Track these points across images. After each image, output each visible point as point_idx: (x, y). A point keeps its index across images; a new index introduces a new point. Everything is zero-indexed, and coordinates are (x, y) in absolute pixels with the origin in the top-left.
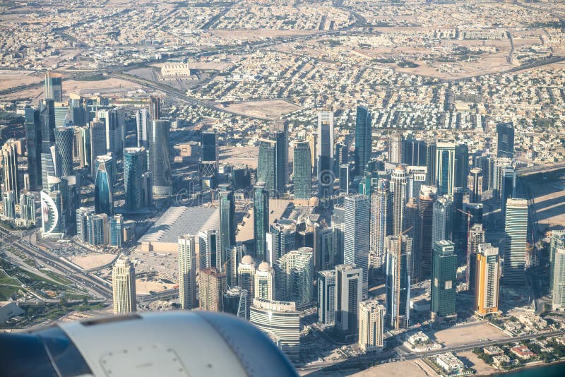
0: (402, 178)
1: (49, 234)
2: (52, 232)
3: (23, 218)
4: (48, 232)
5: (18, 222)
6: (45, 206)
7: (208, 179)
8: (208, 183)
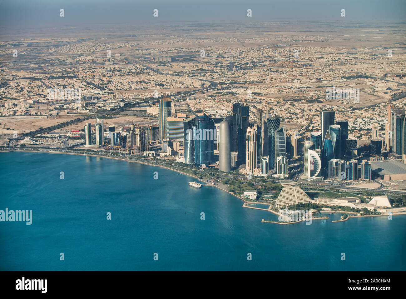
2: (316, 176)
3: (281, 173)
4: (314, 177)
5: (276, 176)
6: (312, 159)
7: (355, 150)
8: (356, 152)
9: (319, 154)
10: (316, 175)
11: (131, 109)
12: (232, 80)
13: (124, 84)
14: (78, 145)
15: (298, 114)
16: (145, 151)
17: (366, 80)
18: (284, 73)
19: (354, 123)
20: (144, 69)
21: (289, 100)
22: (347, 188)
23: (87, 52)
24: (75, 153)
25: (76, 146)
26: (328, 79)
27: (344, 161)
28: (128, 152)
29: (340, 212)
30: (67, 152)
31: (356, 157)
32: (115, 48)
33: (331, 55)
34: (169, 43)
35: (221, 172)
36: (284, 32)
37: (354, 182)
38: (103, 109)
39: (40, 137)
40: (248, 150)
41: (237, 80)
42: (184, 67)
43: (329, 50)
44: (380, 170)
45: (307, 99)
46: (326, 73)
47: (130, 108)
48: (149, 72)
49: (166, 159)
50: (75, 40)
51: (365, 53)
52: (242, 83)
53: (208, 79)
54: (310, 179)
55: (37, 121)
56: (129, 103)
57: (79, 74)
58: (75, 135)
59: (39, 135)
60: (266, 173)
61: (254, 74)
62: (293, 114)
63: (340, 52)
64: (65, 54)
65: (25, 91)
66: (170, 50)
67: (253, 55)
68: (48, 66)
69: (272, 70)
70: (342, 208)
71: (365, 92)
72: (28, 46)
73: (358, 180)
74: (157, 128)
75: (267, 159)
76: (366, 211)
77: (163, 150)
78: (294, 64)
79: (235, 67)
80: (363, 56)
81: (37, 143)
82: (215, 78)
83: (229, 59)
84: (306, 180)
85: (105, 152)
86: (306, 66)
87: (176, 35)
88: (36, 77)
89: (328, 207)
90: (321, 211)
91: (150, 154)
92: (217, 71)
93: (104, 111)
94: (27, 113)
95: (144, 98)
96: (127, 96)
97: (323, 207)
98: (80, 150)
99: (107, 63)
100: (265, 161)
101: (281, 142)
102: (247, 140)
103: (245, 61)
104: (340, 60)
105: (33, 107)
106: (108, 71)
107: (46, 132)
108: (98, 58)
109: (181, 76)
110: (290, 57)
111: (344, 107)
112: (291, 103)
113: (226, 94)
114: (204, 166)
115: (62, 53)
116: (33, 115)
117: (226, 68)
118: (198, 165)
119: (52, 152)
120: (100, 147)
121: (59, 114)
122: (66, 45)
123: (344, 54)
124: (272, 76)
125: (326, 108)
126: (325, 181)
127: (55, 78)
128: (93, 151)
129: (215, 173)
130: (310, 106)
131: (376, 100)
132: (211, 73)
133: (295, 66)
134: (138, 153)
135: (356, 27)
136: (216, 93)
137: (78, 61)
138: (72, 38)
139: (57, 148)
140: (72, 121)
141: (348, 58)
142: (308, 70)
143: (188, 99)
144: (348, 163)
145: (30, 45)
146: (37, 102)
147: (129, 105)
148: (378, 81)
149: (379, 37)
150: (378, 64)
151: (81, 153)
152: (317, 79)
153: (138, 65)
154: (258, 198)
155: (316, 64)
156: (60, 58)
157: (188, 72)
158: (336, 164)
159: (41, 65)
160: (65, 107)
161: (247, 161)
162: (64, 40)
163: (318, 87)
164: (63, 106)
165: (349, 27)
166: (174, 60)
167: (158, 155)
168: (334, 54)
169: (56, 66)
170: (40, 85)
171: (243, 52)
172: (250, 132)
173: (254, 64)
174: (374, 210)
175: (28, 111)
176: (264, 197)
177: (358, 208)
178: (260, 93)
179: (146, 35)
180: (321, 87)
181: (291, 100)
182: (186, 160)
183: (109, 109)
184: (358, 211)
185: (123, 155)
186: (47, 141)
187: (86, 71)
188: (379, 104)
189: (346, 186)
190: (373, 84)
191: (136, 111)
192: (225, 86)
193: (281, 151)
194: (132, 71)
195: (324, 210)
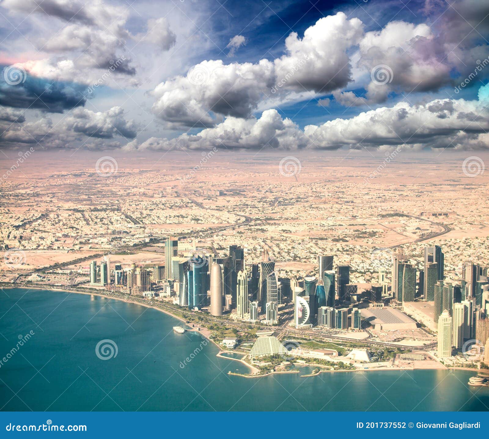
2: (305, 324)
3: (270, 319)
4: (302, 324)
5: (265, 322)
6: (300, 306)
7: (355, 295)
8: (355, 298)
9: (307, 301)
10: (304, 322)
11: (153, 245)
12: (269, 216)
13: (161, 219)
14: (85, 282)
15: (317, 254)
16: (146, 291)
17: (401, 218)
18: (323, 209)
19: (370, 265)
20: (188, 203)
21: (315, 239)
22: (333, 338)
23: (142, 184)
24: (78, 291)
25: (82, 283)
26: (363, 217)
27: (334, 309)
28: (128, 292)
29: (315, 365)
30: (69, 290)
31: (356, 302)
32: (172, 181)
33: (378, 192)
34: (226, 176)
35: (211, 316)
36: (342, 167)
37: (342, 331)
38: (127, 244)
39: (50, 273)
40: (239, 295)
41: (273, 216)
42: (228, 201)
43: (377, 187)
44: (373, 318)
45: (333, 238)
46: (364, 211)
47: (154, 243)
48: (192, 206)
49: (164, 299)
50: (137, 171)
51: (412, 190)
52: (277, 220)
53: (246, 214)
54: (298, 326)
55: (56, 256)
56: (154, 239)
57: (124, 206)
58: (85, 271)
59: (51, 271)
60: (255, 319)
61: (292, 210)
62: (312, 253)
63: (388, 188)
64: (120, 186)
65: (61, 223)
66: (224, 184)
67: (301, 190)
68: (97, 197)
69: (313, 206)
70: (317, 360)
71: (395, 231)
72: (89, 176)
73: (348, 328)
74: (163, 267)
75: (256, 304)
76: (341, 365)
77: (164, 291)
78: (337, 201)
79: (278, 202)
80: (408, 193)
81: (44, 280)
82: (253, 213)
83: (276, 194)
84: (294, 327)
85: (106, 291)
86: (347, 202)
87: (236, 168)
88: (80, 209)
89: (303, 359)
90: (294, 364)
91: (149, 294)
92: (259, 206)
93: (127, 246)
94: (50, 248)
95: (173, 233)
96: (157, 231)
97: (298, 359)
98: (83, 288)
99: (155, 195)
100: (254, 306)
101: (272, 287)
102: (237, 284)
103: (291, 196)
104: (384, 197)
105: (59, 241)
106: (153, 204)
107: (58, 268)
108: (149, 191)
109: (221, 210)
110: (337, 192)
111: (366, 247)
112: (316, 241)
113: (255, 231)
114: (196, 309)
115: (118, 185)
116: (55, 249)
117: (268, 204)
118: (191, 307)
119: (55, 289)
120: (104, 285)
121: (81, 249)
122: (126, 176)
123: (391, 190)
124: (309, 212)
125: (348, 248)
126: (313, 329)
127: (98, 210)
128: (96, 289)
129: (204, 317)
130: (333, 245)
131: (402, 240)
132: (251, 209)
133: (337, 203)
134: (138, 293)
135: (415, 163)
136: (246, 230)
137: (129, 193)
138: (135, 169)
139: (62, 286)
140: (91, 256)
141: (394, 195)
142: (348, 207)
143: (215, 236)
144: (337, 311)
145: (91, 175)
146: (66, 236)
147: (154, 241)
148: (413, 220)
149: (432, 173)
150: (419, 201)
151: (82, 291)
152: (353, 216)
153: (184, 199)
154: (236, 346)
155: (357, 201)
156: (113, 190)
157: (229, 207)
158: (326, 311)
159: (91, 196)
160: (90, 241)
161: (238, 305)
162: (127, 170)
163: (350, 225)
164: (89, 240)
165: (408, 163)
166: (222, 194)
167: (157, 295)
168: (381, 191)
169: (106, 197)
170: (79, 217)
171: (293, 186)
172: (241, 276)
173: (298, 200)
174: (350, 364)
175: (52, 244)
176: (242, 346)
177: (333, 362)
178: (289, 231)
179: (207, 167)
180: (353, 225)
181: (317, 239)
182: (180, 301)
183: (132, 245)
184: (333, 364)
185: (123, 294)
186: (55, 278)
187: (131, 204)
188: (403, 245)
189: (333, 335)
190: (406, 223)
191: (159, 247)
192: (259, 222)
193: (273, 296)
194: (176, 204)
195: (298, 362)
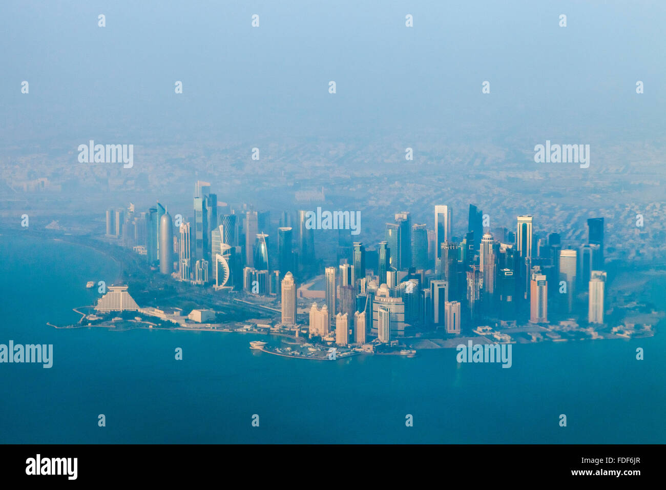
0: (489, 241)
1: (222, 287)
9: (226, 260)
10: (224, 284)
60: (185, 278)
158: (247, 273)
172: (182, 229)
